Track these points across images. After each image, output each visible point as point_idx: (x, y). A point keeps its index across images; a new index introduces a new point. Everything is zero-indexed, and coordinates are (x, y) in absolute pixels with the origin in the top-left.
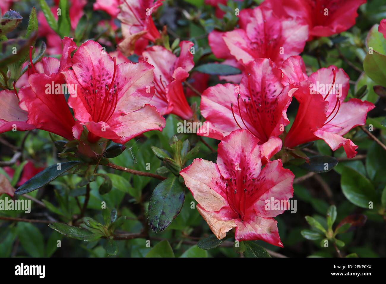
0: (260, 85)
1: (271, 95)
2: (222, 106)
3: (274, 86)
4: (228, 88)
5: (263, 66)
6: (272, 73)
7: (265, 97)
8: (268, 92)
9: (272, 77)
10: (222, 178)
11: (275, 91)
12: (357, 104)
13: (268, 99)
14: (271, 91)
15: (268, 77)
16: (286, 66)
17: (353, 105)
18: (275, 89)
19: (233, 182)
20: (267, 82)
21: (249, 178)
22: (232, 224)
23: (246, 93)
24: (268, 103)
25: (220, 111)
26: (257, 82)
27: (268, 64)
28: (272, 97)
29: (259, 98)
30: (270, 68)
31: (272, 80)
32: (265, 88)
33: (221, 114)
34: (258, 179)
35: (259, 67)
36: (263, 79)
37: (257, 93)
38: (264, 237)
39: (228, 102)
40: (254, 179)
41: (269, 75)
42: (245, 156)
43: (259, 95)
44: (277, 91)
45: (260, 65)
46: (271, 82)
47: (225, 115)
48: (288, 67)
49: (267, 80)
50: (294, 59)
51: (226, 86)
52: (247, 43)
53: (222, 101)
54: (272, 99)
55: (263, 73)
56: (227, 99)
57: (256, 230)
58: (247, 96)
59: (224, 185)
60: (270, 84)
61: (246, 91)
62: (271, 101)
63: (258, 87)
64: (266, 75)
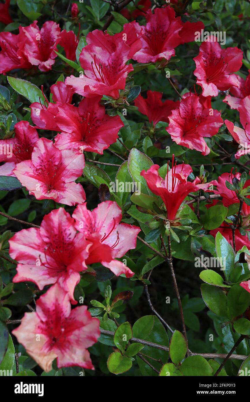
0: (58, 229)
1: (67, 237)
2: (27, 247)
3: (69, 230)
4: (31, 232)
5: (59, 215)
6: (67, 220)
7: (63, 239)
8: (65, 235)
9: (67, 224)
10: (42, 322)
11: (70, 234)
12: (128, 227)
13: (65, 241)
14: (67, 234)
15: (63, 224)
16: (77, 212)
17: (125, 228)
18: (70, 232)
19: (51, 323)
20: (63, 227)
21: (63, 318)
22: (54, 356)
23: (46, 235)
24: (65, 244)
25: (26, 251)
26: (55, 228)
27: (63, 213)
28: (68, 240)
29: (57, 238)
30: (65, 217)
31: (67, 226)
32: (62, 233)
33: (27, 254)
34: (70, 318)
35: (55, 215)
36: (60, 224)
37: (56, 235)
38: (81, 365)
39: (31, 243)
40: (66, 318)
41: (64, 222)
42: (59, 304)
43: (57, 236)
44: (72, 234)
45: (57, 214)
46: (67, 227)
47: (30, 253)
48: (78, 213)
49: (63, 226)
50: (82, 206)
51: (28, 231)
52: (34, 170)
53: (27, 243)
54: (68, 241)
55: (59, 220)
56: (31, 241)
57: (73, 359)
58: (47, 237)
59: (44, 326)
60: (66, 229)
61: (46, 233)
62: (68, 243)
63: (56, 231)
64: (62, 222)
